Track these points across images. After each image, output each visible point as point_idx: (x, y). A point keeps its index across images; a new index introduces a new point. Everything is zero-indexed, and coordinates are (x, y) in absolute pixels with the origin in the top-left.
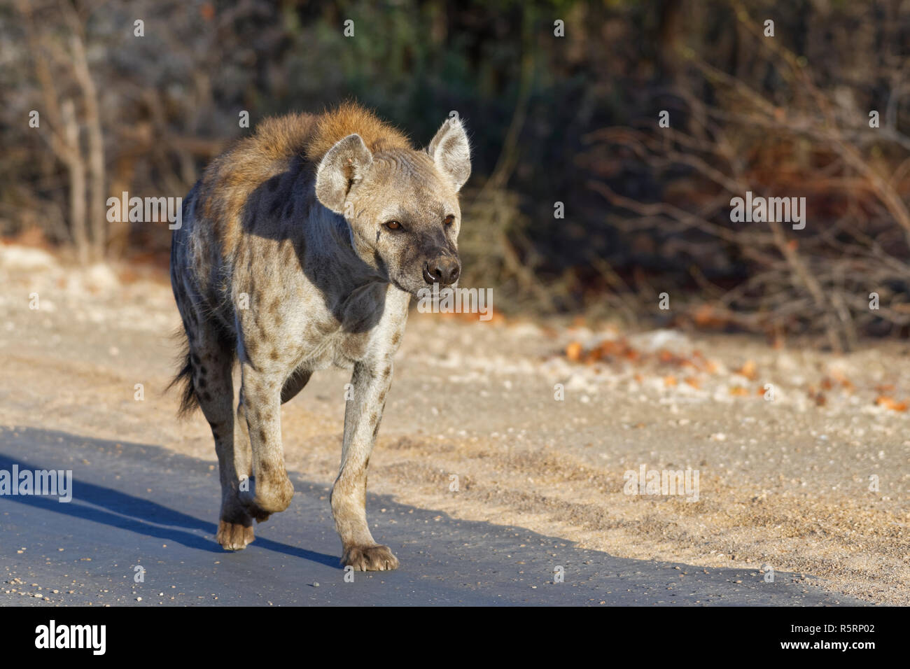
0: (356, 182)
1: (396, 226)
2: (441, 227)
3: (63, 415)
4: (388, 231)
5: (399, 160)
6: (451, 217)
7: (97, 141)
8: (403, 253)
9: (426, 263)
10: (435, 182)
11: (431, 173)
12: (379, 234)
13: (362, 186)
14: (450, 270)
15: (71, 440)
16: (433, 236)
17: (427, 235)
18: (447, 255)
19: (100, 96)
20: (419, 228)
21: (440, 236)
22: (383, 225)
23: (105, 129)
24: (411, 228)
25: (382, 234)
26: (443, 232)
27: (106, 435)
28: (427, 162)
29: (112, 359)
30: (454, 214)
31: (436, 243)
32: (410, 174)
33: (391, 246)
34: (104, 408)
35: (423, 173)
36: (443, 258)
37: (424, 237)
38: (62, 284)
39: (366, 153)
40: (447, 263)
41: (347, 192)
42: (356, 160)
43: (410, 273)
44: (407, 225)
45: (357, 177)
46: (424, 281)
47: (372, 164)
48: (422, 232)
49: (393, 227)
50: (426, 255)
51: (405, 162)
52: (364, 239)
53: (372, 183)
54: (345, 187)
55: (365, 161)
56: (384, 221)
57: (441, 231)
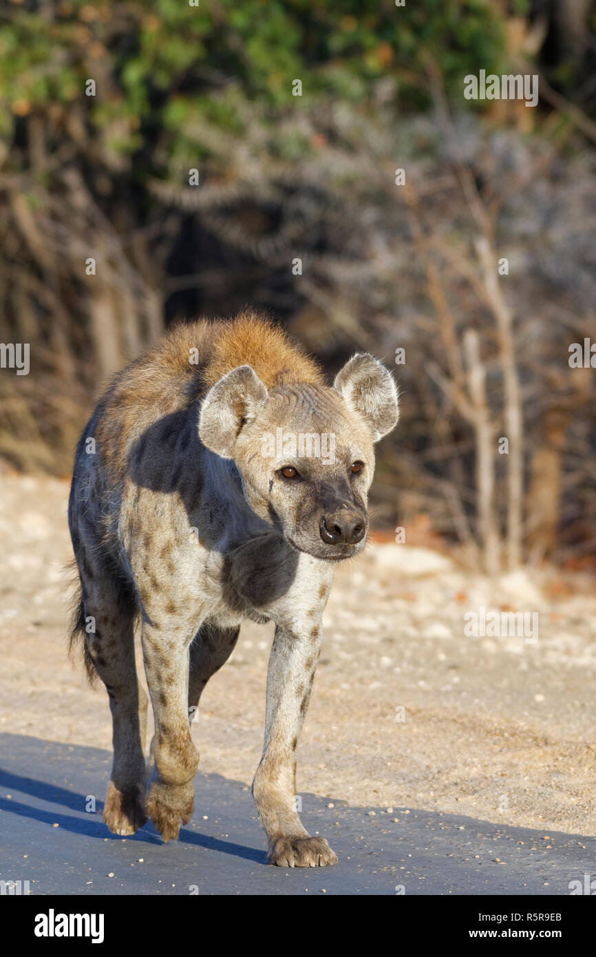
0: (249, 421)
1: (292, 475)
2: (346, 476)
3: (464, 792)
4: (283, 480)
5: (301, 395)
6: (360, 464)
7: (513, 389)
8: (299, 507)
9: (323, 518)
10: (342, 423)
11: (338, 412)
12: (271, 483)
13: (255, 426)
14: (353, 525)
15: (478, 828)
16: (335, 486)
17: (328, 486)
18: (350, 508)
19: (516, 324)
20: (319, 476)
21: (343, 487)
22: (276, 472)
23: (524, 373)
24: (310, 476)
25: (275, 484)
26: (348, 482)
27: (530, 821)
28: (334, 398)
29: (537, 707)
30: (364, 460)
31: (338, 495)
32: (311, 412)
33: (286, 498)
34: (525, 782)
35: (328, 411)
36: (345, 512)
37: (324, 487)
38: (462, 598)
39: (260, 387)
40: (348, 518)
41: (238, 433)
42: (249, 395)
43: (307, 530)
44: (305, 473)
45: (250, 415)
46: (321, 541)
47: (268, 399)
48: (322, 481)
49: (289, 474)
50: (325, 508)
51: (308, 398)
52: (255, 489)
53: (266, 422)
54: (236, 428)
55: (259, 396)
56: (278, 467)
57: (344, 481)
